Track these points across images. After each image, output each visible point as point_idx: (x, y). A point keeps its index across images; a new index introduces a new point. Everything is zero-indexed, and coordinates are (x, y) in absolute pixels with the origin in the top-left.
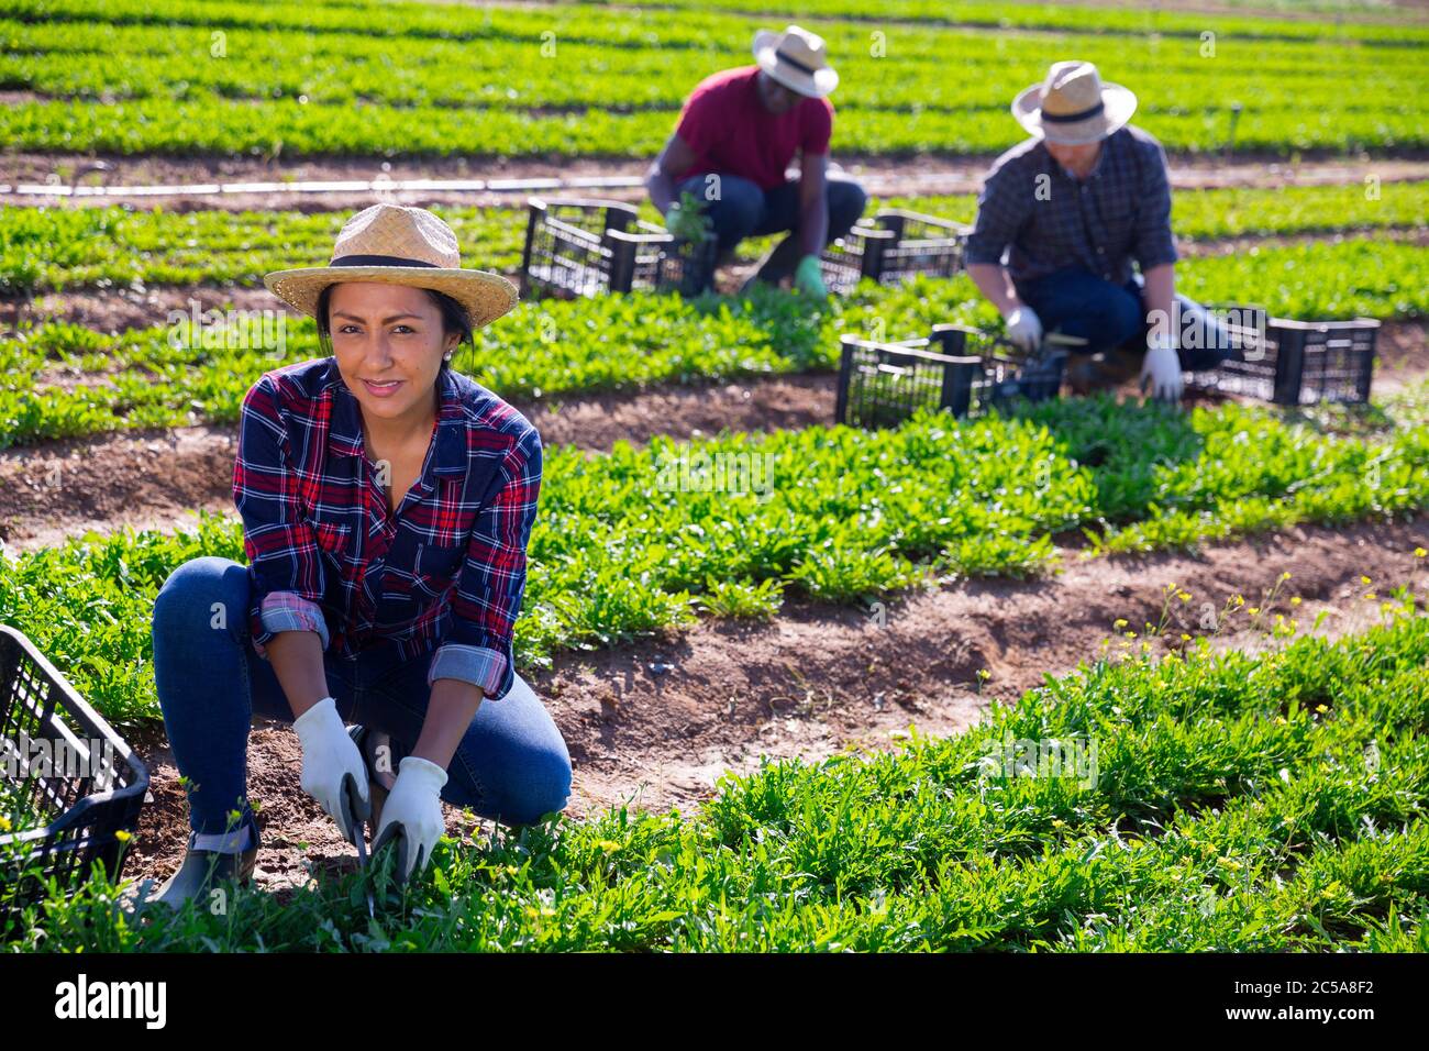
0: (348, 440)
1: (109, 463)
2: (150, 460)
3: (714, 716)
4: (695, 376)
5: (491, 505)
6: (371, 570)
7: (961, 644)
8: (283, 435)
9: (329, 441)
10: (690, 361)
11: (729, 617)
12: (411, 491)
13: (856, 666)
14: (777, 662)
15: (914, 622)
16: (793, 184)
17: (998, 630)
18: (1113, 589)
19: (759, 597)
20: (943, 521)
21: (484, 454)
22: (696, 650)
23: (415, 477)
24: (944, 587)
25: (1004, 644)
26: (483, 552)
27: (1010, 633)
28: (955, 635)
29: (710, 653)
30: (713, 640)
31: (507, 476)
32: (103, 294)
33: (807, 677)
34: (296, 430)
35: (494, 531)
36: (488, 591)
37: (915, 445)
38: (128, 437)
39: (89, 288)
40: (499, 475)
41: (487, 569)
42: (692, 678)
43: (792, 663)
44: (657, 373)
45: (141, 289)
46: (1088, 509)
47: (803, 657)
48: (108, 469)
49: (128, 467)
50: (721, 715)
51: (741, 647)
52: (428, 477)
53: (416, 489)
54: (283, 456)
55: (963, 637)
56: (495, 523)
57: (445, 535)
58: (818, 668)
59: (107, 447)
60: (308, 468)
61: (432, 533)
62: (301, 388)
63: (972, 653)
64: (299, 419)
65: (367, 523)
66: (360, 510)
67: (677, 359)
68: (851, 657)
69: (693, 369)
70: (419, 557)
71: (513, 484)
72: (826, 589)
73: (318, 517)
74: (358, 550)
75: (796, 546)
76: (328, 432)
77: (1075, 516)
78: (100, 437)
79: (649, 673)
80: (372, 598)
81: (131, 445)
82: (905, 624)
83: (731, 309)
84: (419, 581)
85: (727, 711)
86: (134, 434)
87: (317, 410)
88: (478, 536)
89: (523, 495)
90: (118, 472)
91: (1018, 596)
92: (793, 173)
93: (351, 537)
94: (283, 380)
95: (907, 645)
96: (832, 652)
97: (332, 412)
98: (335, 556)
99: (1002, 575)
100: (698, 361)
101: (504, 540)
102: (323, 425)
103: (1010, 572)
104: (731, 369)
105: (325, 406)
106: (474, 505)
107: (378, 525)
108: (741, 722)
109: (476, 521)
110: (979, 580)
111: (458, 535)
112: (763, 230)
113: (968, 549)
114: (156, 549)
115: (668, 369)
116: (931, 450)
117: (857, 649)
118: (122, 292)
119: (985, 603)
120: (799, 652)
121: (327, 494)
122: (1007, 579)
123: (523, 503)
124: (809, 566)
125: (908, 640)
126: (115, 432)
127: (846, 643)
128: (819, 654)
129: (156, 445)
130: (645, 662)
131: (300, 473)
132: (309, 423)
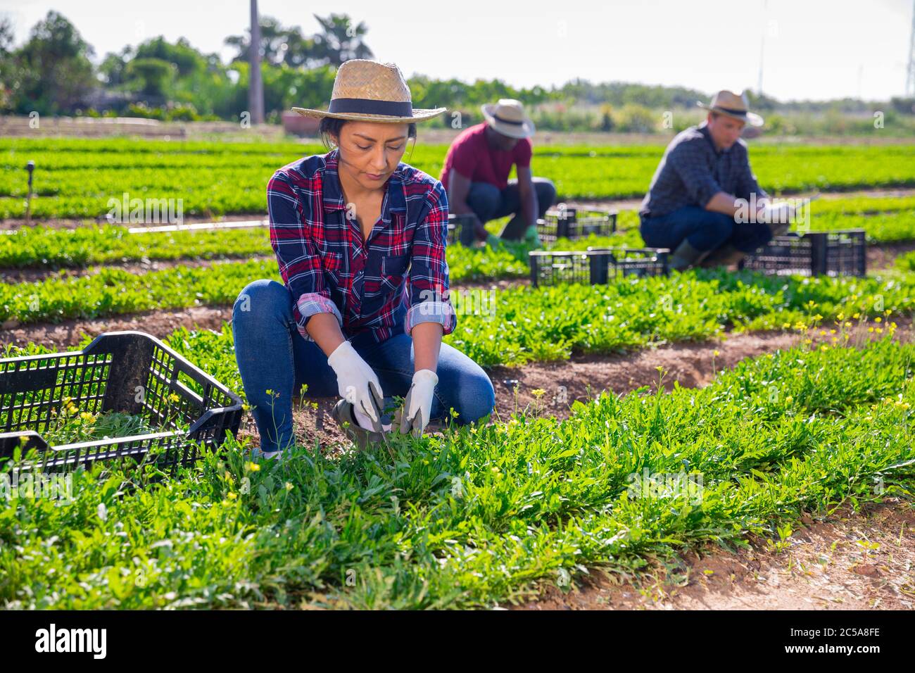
0: (335, 201)
1: (154, 324)
2: (177, 322)
3: (546, 407)
4: (480, 276)
5: (423, 223)
6: (356, 280)
7: (678, 371)
8: (296, 202)
9: (323, 203)
10: (477, 268)
11: (542, 362)
12: (376, 225)
13: (621, 382)
14: (577, 379)
15: (647, 361)
16: (513, 186)
17: (698, 364)
18: (757, 347)
19: (560, 349)
20: (652, 315)
21: (415, 197)
22: (528, 375)
23: (377, 216)
24: (659, 347)
25: (702, 372)
26: (423, 251)
27: (705, 366)
28: (674, 367)
29: (536, 376)
30: (536, 370)
31: (430, 205)
32: (126, 265)
33: (595, 388)
34: (304, 198)
35: (427, 237)
36: (430, 271)
37: (623, 289)
38: (162, 312)
39: (118, 262)
40: (425, 205)
41: (427, 259)
42: (529, 387)
43: (585, 380)
44: (459, 276)
45: (148, 262)
46: (731, 311)
47: (590, 377)
48: (154, 327)
49: (166, 326)
50: (549, 406)
51: (553, 373)
52: (387, 214)
53: (379, 223)
54: (298, 215)
55: (679, 368)
56: (427, 233)
57: (397, 248)
58: (600, 383)
59: (151, 317)
60: (314, 220)
61: (390, 249)
62: (302, 174)
63: (686, 375)
64: (304, 191)
65: (351, 250)
66: (346, 244)
67: (469, 267)
68: (617, 377)
69: (478, 272)
70: (384, 265)
71: (434, 211)
72: (594, 346)
73: (326, 248)
74: (347, 268)
75: (571, 326)
76: (322, 197)
77: (725, 315)
78: (147, 313)
79: (503, 385)
80: (359, 297)
81: (165, 316)
82: (643, 362)
83: (492, 248)
84: (385, 280)
85: (553, 404)
86: (165, 310)
87: (313, 185)
88: (417, 242)
89: (440, 216)
90: (160, 329)
91: (705, 350)
92: (513, 179)
93: (343, 260)
94: (291, 171)
95: (648, 372)
96: (606, 375)
97: (322, 184)
98: (335, 273)
99: (691, 341)
100: (481, 268)
101: (434, 242)
102: (318, 193)
103: (695, 339)
104: (500, 272)
105: (318, 182)
106: (413, 225)
107: (358, 251)
108: (562, 410)
109: (415, 234)
110: (679, 342)
111: (406, 246)
112: (498, 215)
113: (669, 328)
114: (202, 339)
115: (464, 273)
116: (632, 290)
117: (620, 373)
118: (137, 264)
119: (687, 353)
120: (588, 374)
121: (327, 234)
122: (696, 341)
123: (441, 221)
124: (581, 335)
125: (648, 369)
126: (155, 310)
127: (613, 371)
128: (599, 375)
129: (179, 315)
130: (501, 380)
131: (310, 223)
132: (310, 193)
